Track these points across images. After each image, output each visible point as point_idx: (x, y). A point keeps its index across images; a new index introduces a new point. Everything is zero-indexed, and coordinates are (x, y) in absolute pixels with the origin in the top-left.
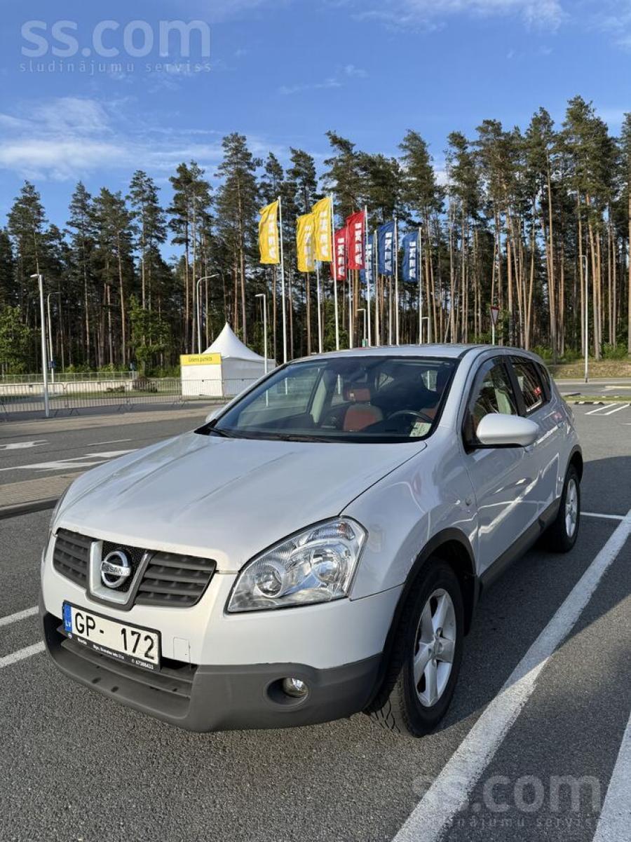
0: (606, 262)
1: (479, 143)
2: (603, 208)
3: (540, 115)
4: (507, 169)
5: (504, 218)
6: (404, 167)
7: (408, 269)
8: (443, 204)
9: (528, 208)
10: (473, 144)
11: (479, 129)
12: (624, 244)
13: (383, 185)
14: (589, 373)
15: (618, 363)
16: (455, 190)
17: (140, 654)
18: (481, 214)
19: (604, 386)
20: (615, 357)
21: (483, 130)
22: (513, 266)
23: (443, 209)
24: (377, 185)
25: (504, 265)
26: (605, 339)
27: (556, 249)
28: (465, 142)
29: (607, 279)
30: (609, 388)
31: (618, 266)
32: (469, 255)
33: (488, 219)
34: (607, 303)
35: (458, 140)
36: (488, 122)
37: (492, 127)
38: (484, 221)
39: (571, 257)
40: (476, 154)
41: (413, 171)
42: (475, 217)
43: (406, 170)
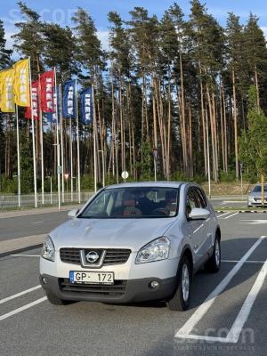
0: (219, 112)
1: (131, 23)
2: (216, 75)
3: (174, 8)
4: (151, 44)
5: (149, 77)
6: (76, 34)
7: (85, 114)
8: (106, 64)
9: (165, 72)
10: (127, 23)
11: (132, 13)
12: (230, 99)
13: (61, 47)
14: (212, 191)
15: (230, 185)
16: (114, 55)
17: (106, 280)
18: (133, 74)
19: (222, 201)
20: (228, 181)
21: (134, 14)
22: (157, 112)
23: (106, 67)
24: (56, 47)
25: (151, 111)
26: (221, 167)
27: (186, 101)
28: (120, 20)
29: (220, 123)
30: (225, 202)
31: (227, 115)
32: (125, 102)
33: (138, 78)
34: (220, 140)
35: (114, 18)
36: (138, 9)
37: (141, 12)
38: (135, 79)
39: (195, 107)
40: (130, 31)
41: (83, 39)
42: (128, 75)
43: (78, 37)
